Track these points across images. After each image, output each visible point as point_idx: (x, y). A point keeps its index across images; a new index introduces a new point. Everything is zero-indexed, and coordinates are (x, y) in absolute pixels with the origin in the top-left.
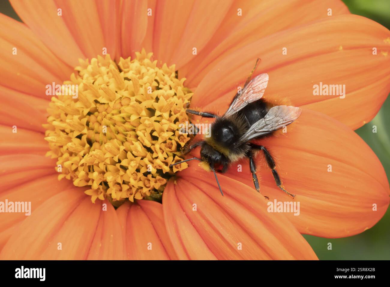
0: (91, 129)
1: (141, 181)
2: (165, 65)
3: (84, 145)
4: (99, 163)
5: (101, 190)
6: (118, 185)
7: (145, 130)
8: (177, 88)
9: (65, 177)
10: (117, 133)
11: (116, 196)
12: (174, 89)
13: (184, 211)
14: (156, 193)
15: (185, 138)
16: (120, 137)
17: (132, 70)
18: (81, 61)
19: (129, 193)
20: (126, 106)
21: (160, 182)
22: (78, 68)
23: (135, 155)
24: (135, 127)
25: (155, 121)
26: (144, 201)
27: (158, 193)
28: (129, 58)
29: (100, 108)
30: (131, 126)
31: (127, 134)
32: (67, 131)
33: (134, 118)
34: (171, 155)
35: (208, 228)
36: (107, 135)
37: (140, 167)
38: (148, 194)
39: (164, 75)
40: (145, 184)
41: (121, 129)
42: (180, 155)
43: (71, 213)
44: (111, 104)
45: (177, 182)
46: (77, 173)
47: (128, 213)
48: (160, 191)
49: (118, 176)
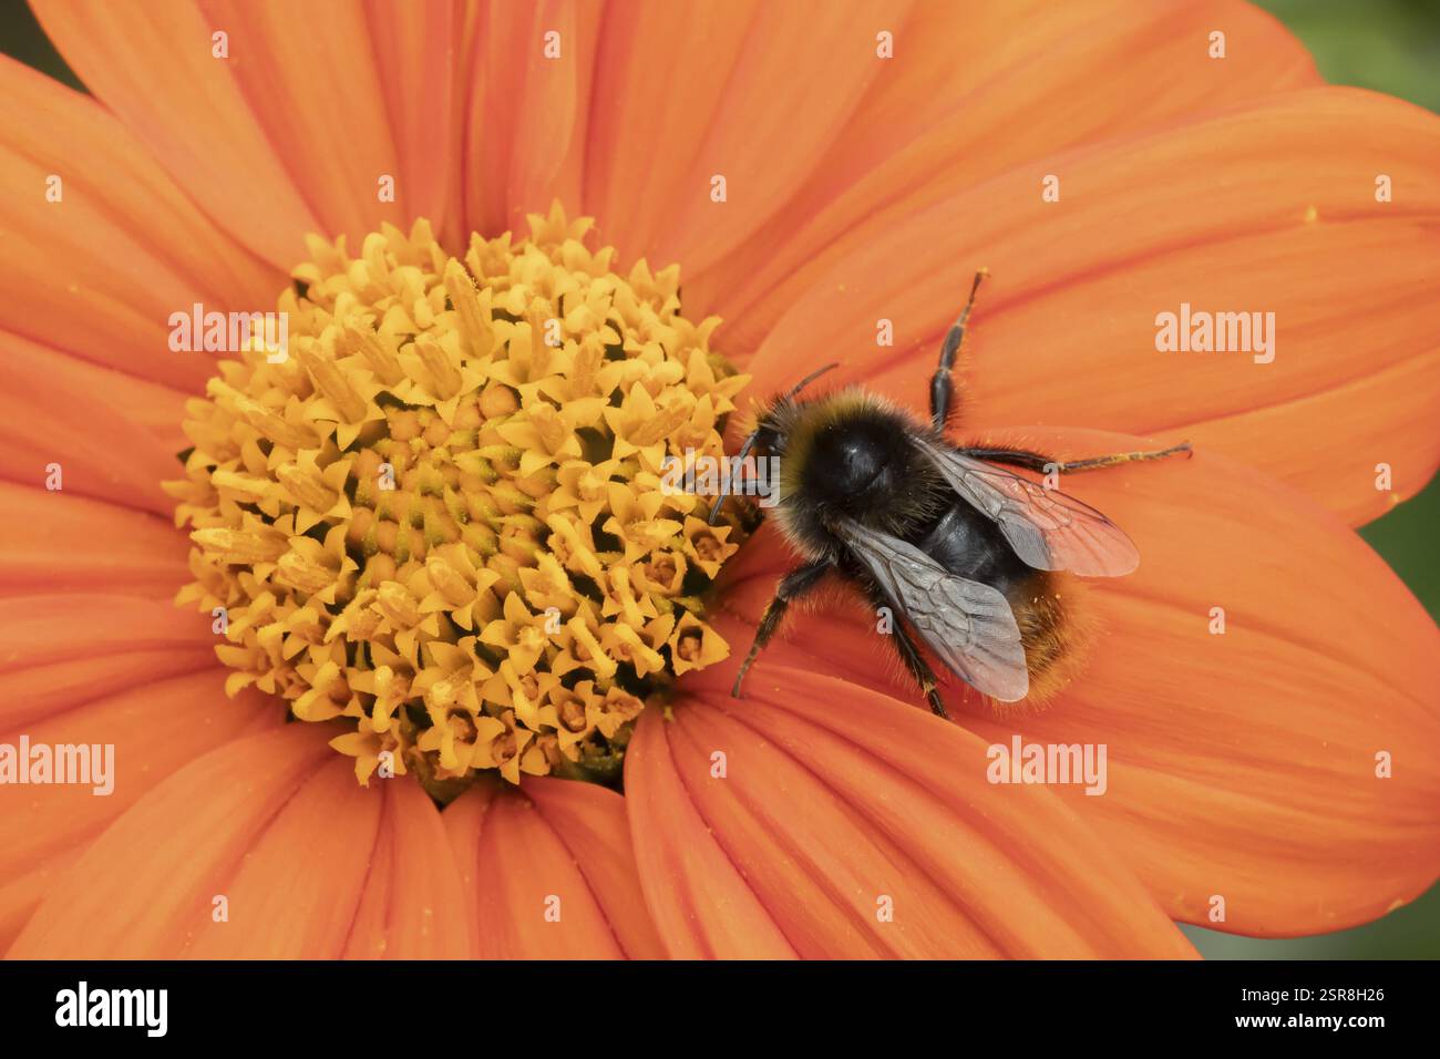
0: (364, 505)
1: (549, 706)
2: (642, 265)
3: (335, 565)
4: (394, 632)
5: (396, 735)
6: (462, 721)
7: (575, 509)
8: (688, 354)
9: (253, 685)
10: (465, 519)
11: (456, 759)
12: (676, 355)
13: (707, 823)
14: (601, 750)
15: (718, 546)
16: (477, 534)
17: (519, 281)
18: (315, 242)
19: (501, 749)
20: (499, 419)
21: (620, 711)
22: (305, 271)
23: (535, 605)
24: (534, 499)
25: (615, 478)
26: (554, 781)
27: (608, 753)
28: (507, 236)
29: (401, 423)
30: (518, 493)
31: (502, 525)
32: (269, 507)
33: (532, 463)
34: (668, 608)
35: (805, 891)
36: (426, 528)
37: (552, 652)
38: (573, 756)
39: (638, 305)
40: (565, 718)
41: (481, 505)
42: (698, 609)
43: (269, 823)
44: (447, 410)
45: (674, 712)
46: (302, 669)
47: (486, 823)
48: (615, 745)
49: (468, 682)
